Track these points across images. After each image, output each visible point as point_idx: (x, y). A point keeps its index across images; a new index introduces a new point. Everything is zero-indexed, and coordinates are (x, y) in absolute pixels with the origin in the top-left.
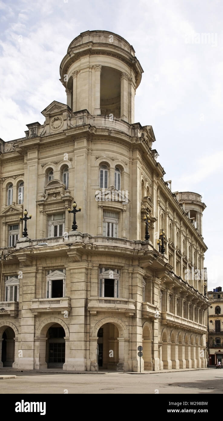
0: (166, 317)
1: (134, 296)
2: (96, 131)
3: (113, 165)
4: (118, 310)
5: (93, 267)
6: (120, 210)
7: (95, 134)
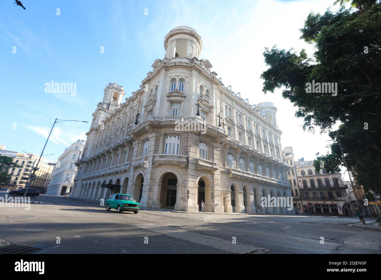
0: (231, 172)
1: (188, 153)
2: (168, 65)
3: (178, 79)
4: (172, 162)
5: (161, 135)
6: (181, 101)
7: (168, 66)
